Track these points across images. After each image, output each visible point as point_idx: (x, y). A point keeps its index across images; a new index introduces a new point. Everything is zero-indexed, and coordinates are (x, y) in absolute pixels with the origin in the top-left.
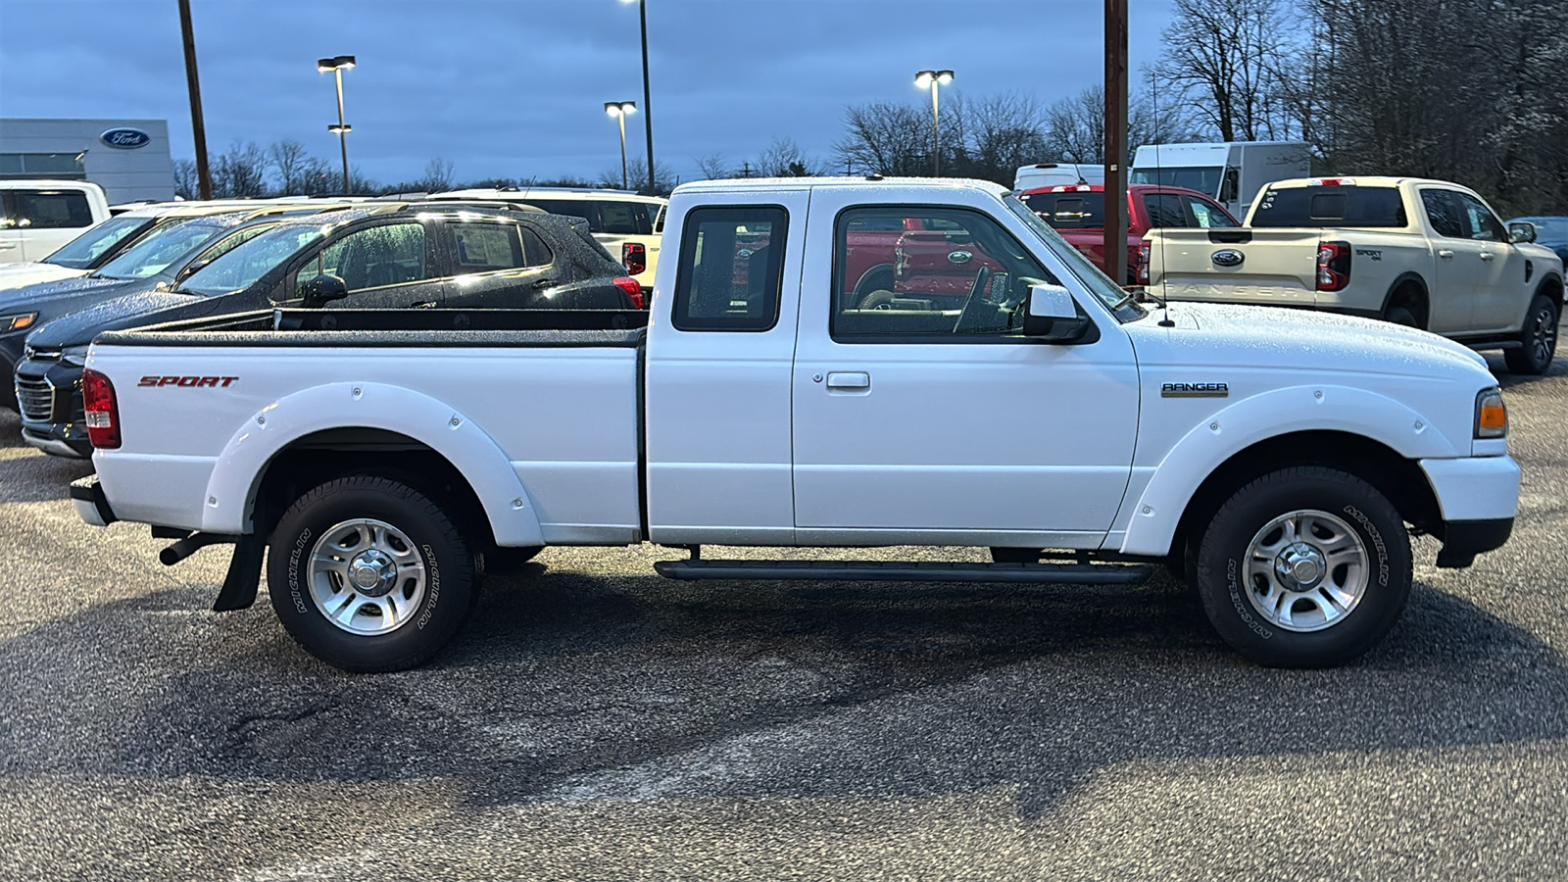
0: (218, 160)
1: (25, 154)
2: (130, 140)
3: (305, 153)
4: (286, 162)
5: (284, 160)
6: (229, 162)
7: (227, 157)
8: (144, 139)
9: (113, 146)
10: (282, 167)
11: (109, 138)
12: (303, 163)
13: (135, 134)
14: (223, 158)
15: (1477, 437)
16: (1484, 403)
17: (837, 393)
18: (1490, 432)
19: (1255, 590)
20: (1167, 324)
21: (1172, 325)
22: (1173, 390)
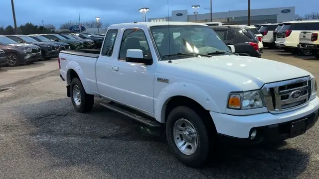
8: (289, 11)
9: (283, 13)
11: (282, 11)
15: (228, 107)
16: (232, 96)
17: (115, 71)
18: (233, 107)
19: (178, 138)
20: (170, 62)
21: (171, 62)
22: (159, 79)
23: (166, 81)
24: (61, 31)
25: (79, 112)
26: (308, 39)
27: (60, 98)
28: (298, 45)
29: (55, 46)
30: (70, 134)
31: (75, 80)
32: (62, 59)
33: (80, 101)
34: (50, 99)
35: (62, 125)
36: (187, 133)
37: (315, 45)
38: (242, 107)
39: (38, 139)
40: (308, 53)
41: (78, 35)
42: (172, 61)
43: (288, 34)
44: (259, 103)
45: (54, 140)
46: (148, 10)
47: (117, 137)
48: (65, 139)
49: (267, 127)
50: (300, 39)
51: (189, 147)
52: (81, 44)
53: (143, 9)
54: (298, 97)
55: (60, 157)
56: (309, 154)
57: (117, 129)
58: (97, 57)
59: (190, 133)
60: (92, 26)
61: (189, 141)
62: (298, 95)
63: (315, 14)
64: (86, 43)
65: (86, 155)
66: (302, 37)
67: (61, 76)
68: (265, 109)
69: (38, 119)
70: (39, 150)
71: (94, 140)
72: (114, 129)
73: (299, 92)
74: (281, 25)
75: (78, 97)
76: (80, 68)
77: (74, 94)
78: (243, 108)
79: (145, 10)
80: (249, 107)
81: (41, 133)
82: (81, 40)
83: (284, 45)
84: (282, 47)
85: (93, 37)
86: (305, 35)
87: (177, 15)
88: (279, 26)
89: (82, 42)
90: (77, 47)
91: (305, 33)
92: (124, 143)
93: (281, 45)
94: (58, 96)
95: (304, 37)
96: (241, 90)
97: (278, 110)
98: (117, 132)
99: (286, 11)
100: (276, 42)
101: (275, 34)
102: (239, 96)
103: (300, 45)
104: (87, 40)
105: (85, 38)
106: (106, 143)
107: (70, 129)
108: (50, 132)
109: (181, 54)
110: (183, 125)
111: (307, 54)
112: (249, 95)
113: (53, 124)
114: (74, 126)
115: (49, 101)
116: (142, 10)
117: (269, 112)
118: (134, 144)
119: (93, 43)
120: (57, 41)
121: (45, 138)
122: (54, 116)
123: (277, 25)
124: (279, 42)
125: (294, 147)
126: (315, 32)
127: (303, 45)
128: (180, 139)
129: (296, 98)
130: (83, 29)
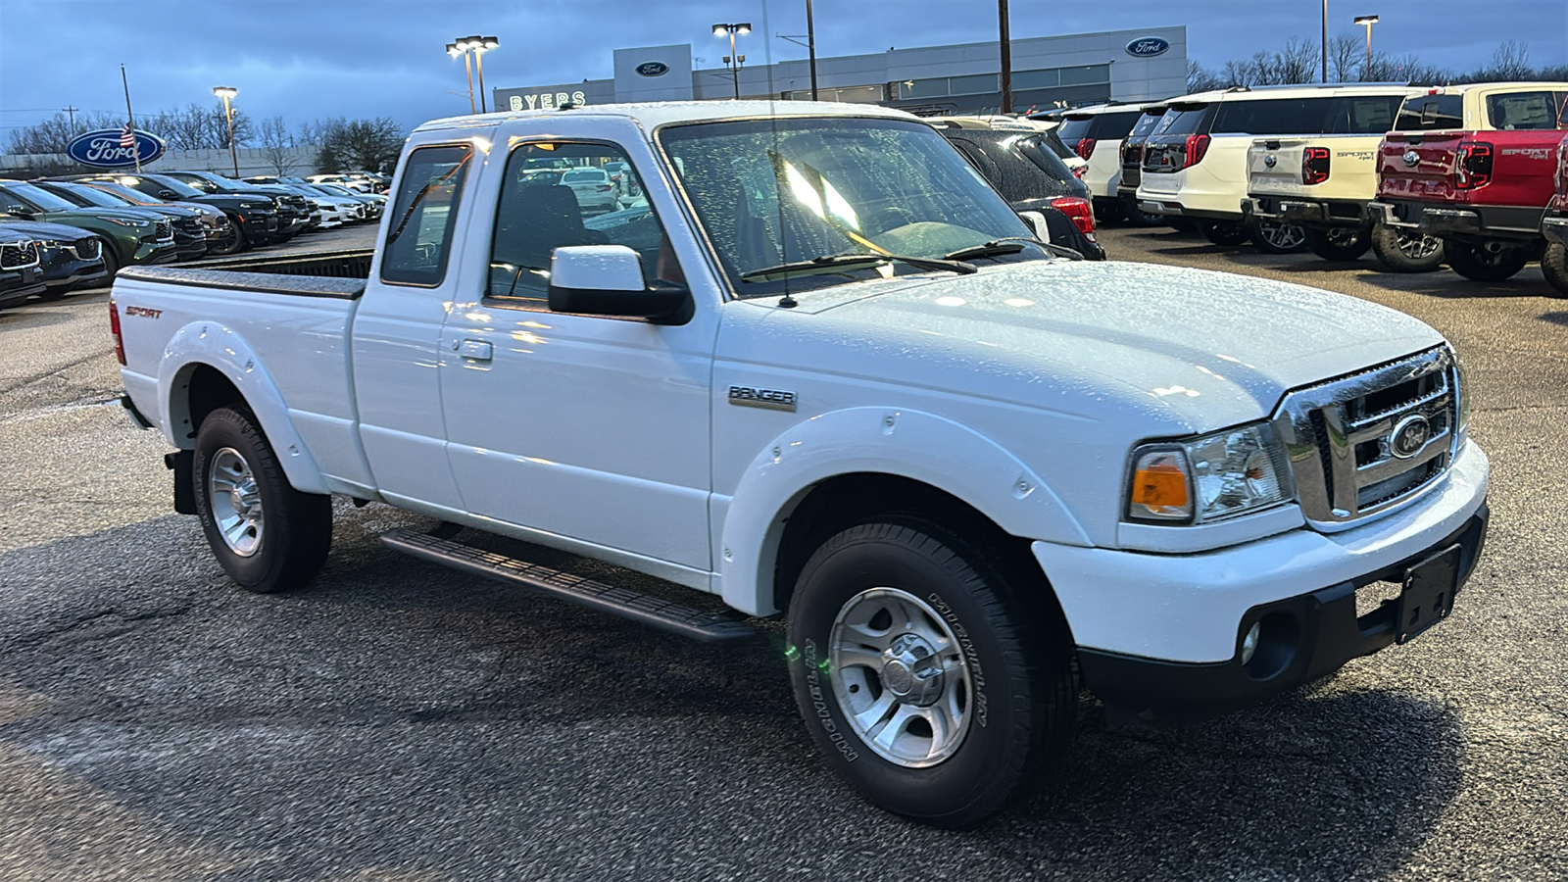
0: (1273, 60)
1: (1061, 68)
2: (1151, 48)
3: (1361, 47)
4: (1341, 58)
5: (1339, 56)
6: (1283, 61)
7: (1282, 57)
8: (1164, 46)
9: (1137, 55)
10: (1336, 63)
11: (1133, 48)
12: (1358, 58)
13: (1156, 42)
14: (1278, 57)
15: (1127, 517)
16: (1146, 461)
17: (470, 365)
18: (1154, 512)
19: (855, 689)
20: (788, 304)
21: (794, 304)
22: (741, 397)
23: (782, 402)
24: (21, 161)
25: (253, 590)
26: (1288, 177)
27: (115, 524)
28: (1246, 205)
29: (21, 242)
30: (237, 710)
31: (223, 419)
32: (130, 311)
33: (252, 532)
34: (59, 529)
35: (176, 666)
36: (907, 657)
37: (1319, 201)
38: (1199, 509)
39: (59, 753)
40: (1288, 237)
41: (129, 181)
42: (795, 297)
43: (1198, 155)
44: (1262, 487)
45: (163, 754)
46: (491, 45)
47: (498, 706)
48: (215, 740)
49: (1308, 599)
50: (1253, 176)
51: (918, 728)
52: (161, 231)
53: (466, 40)
54: (1419, 445)
55: (221, 846)
56: (1447, 707)
57: (487, 667)
58: (357, 295)
59: (924, 659)
60: (190, 135)
61: (915, 697)
62: (1418, 438)
63: (1270, 63)
64: (184, 224)
65: (362, 819)
66: (1260, 167)
67: (128, 403)
68: (1293, 514)
69: (23, 642)
70: (83, 816)
71: (383, 734)
72: (473, 666)
73: (1421, 423)
74: (1159, 112)
75: (244, 512)
76: (250, 353)
77: (216, 498)
78: (1201, 515)
79: (476, 44)
80: (1221, 509)
81: (68, 716)
82: (154, 210)
83: (1178, 205)
84: (1166, 216)
85: (220, 190)
86: (1273, 154)
87: (640, 70)
88: (1147, 120)
89: (166, 220)
90: (139, 246)
91: (1273, 146)
92: (549, 735)
93: (1167, 204)
94: (102, 510)
95: (1271, 164)
96: (1191, 430)
97: (1346, 513)
98: (489, 681)
99: (1155, 47)
100: (1139, 194)
101: (1130, 157)
102: (1177, 454)
103: (1255, 202)
104: (192, 209)
105: (174, 197)
106: (451, 742)
107: (228, 687)
108: (116, 712)
109: (830, 263)
110: (881, 621)
111: (1281, 244)
112: (1217, 449)
113: (120, 667)
114: (249, 664)
115: (61, 544)
116: (462, 46)
117: (1307, 527)
118: (607, 737)
119: (220, 221)
120: (26, 216)
121: (102, 746)
122: (112, 623)
123: (1137, 115)
124: (1153, 190)
125: (1375, 683)
126: (1317, 141)
127: (1268, 201)
128: (864, 689)
129: (1411, 450)
130: (149, 149)
